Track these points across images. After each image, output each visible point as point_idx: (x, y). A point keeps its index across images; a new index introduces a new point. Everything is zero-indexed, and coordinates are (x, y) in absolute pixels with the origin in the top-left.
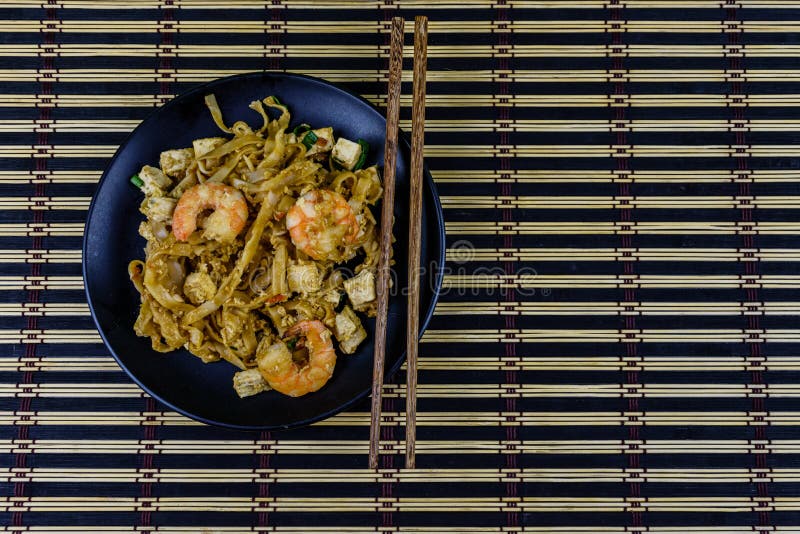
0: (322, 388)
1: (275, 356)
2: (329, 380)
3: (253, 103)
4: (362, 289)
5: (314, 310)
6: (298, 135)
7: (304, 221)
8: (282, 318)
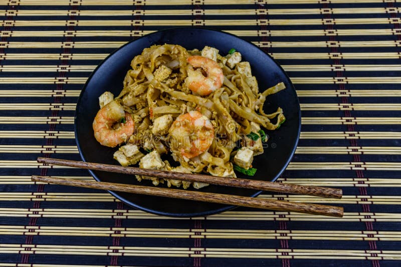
0: (95, 139)
1: (116, 110)
2: (99, 143)
3: (281, 110)
4: (151, 162)
5: (141, 131)
6: (260, 132)
7: (193, 119)
8: (140, 116)
